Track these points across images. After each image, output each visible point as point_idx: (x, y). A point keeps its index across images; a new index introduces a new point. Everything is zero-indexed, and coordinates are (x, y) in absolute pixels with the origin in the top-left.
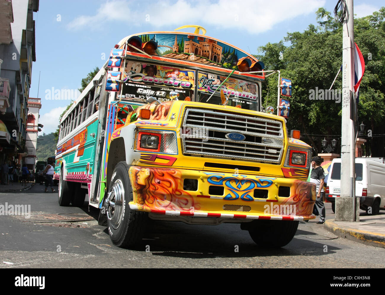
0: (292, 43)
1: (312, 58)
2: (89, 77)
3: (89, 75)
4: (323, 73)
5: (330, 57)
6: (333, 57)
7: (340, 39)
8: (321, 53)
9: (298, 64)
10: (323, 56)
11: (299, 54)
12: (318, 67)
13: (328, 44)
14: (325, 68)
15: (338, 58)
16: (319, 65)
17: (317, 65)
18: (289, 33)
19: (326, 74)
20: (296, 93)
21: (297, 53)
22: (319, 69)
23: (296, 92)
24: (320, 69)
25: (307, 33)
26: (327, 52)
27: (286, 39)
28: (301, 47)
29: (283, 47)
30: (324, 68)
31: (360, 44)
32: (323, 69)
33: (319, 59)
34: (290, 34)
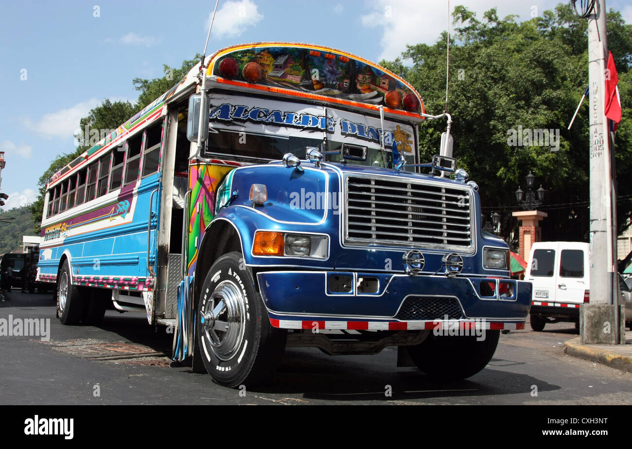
0: (414, 62)
1: (457, 85)
2: (93, 116)
3: (91, 113)
4: (474, 109)
5: (485, 84)
6: (488, 83)
7: (498, 55)
8: (471, 76)
9: (431, 94)
10: (474, 82)
11: (431, 78)
12: (466, 99)
13: (479, 63)
14: (477, 101)
15: (495, 85)
16: (468, 96)
17: (465, 95)
18: (410, 45)
19: (478, 110)
20: (430, 141)
21: (428, 77)
22: (468, 101)
23: (430, 138)
24: (469, 103)
25: (439, 45)
26: (480, 76)
27: (405, 56)
28: (434, 67)
29: (401, 67)
30: (475, 100)
31: (531, 63)
32: (474, 102)
33: (468, 86)
34: (412, 47)
